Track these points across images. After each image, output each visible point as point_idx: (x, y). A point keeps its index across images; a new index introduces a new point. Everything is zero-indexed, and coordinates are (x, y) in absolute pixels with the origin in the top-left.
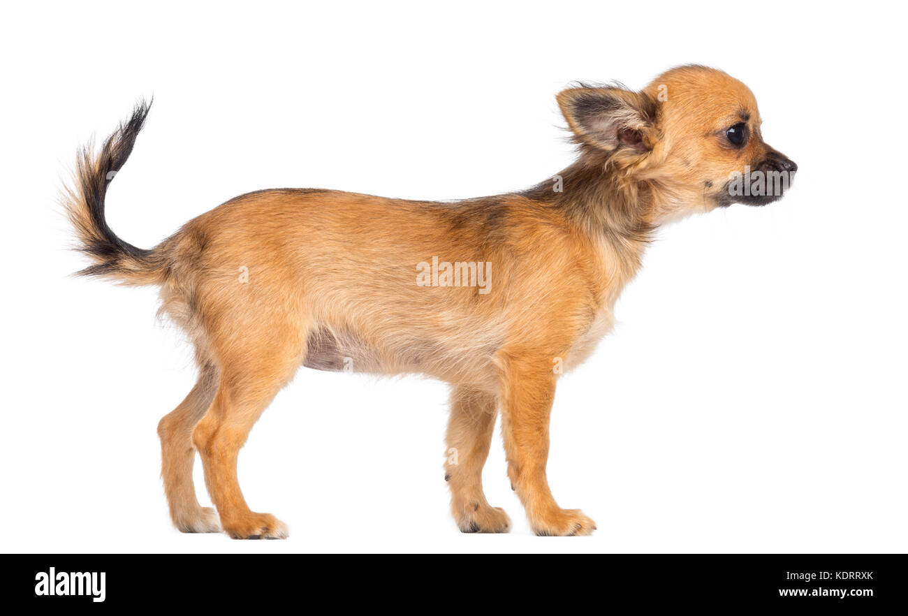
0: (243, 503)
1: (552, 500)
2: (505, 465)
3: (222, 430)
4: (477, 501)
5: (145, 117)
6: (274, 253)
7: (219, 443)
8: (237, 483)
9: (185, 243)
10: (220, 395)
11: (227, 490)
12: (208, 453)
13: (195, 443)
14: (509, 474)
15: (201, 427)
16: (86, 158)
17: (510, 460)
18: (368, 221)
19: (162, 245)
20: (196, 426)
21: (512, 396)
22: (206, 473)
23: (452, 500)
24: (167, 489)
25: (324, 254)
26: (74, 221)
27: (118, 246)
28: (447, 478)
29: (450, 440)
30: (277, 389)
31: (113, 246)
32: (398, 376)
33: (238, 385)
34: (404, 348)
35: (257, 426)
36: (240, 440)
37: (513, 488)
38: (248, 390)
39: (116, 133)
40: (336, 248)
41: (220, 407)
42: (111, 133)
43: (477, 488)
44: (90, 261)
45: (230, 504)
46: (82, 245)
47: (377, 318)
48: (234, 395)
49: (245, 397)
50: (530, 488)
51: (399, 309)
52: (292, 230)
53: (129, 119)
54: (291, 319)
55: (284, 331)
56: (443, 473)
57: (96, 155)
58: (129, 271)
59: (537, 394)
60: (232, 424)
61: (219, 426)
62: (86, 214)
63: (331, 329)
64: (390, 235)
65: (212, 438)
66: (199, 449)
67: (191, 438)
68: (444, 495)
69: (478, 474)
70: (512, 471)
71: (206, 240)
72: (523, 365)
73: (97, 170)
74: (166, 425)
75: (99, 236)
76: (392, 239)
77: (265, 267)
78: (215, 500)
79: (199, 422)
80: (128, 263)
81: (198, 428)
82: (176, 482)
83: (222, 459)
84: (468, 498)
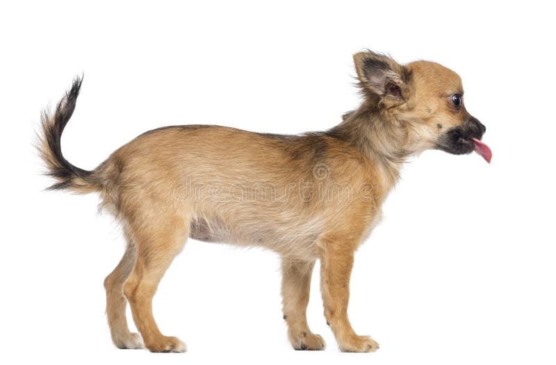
0: (157, 330)
1: (352, 330)
2: (322, 309)
3: (141, 285)
4: (305, 331)
5: (80, 86)
6: (166, 172)
7: (139, 293)
8: (152, 318)
9: (110, 168)
10: (138, 262)
11: (147, 323)
12: (133, 301)
13: (125, 294)
14: (325, 315)
15: (128, 284)
16: (47, 117)
17: (326, 306)
18: (234, 151)
19: (99, 168)
20: (124, 283)
21: (330, 266)
22: (133, 312)
23: (288, 331)
24: (109, 321)
25: (203, 172)
26: (42, 157)
27: (71, 171)
28: (285, 317)
29: (284, 293)
30: (173, 256)
31: (68, 171)
32: (248, 247)
33: (148, 256)
34: (253, 233)
35: (163, 280)
36: (153, 291)
37: (328, 324)
38: (155, 258)
39: (63, 99)
40: (211, 169)
41: (139, 271)
42: (60, 99)
43: (304, 323)
44: (54, 181)
45: (150, 331)
46: (49, 171)
47: (237, 213)
48: (147, 262)
49: (153, 264)
50: (340, 323)
51: (254, 209)
52: (180, 156)
53: (71, 88)
54: (179, 213)
55: (175, 221)
56: (282, 315)
57: (52, 113)
58: (79, 186)
59: (344, 264)
60: (146, 281)
61: (139, 283)
62: (49, 153)
63: (205, 219)
64: (250, 161)
65: (135, 290)
66: (128, 298)
67: (122, 291)
68: (284, 327)
69: (304, 314)
70: (328, 313)
71: (123, 166)
72: (336, 246)
73: (54, 124)
74: (109, 281)
75: (58, 165)
76: (251, 163)
77: (161, 181)
78: (140, 329)
79: (127, 280)
80: (78, 181)
81: (126, 285)
82: (115, 316)
83: (142, 303)
84: (299, 328)
